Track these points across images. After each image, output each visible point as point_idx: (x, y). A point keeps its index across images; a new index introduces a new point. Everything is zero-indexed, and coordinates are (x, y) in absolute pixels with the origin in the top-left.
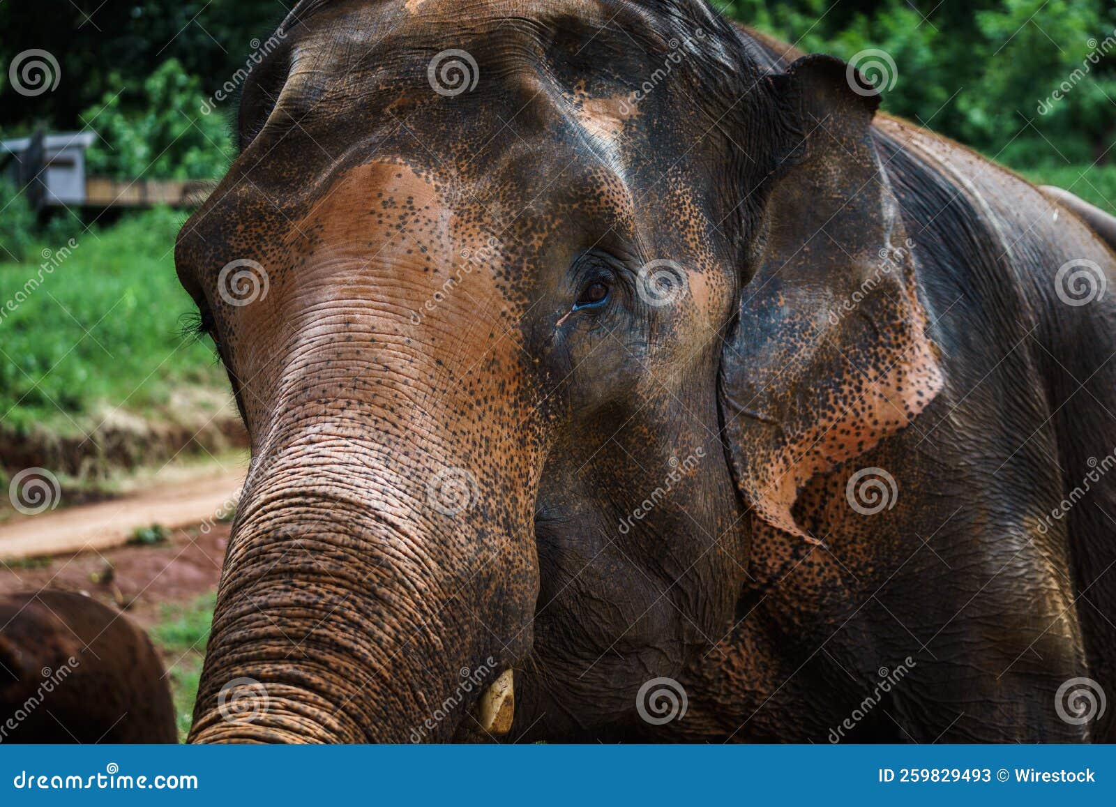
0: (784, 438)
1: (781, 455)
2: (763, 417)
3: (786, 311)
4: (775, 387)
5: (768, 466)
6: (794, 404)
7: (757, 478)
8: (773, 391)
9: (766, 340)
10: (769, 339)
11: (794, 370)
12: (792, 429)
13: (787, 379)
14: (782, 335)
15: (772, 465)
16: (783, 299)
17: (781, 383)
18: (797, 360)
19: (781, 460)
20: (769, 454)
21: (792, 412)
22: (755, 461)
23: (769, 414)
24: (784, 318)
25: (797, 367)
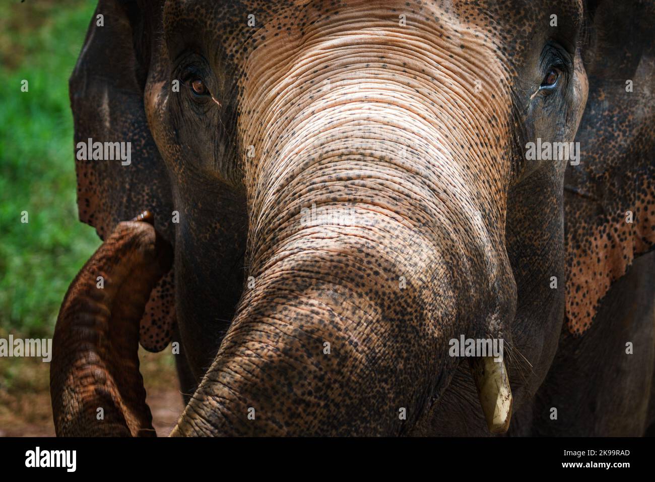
0: (605, 216)
1: (604, 231)
2: (583, 193)
3: (606, 104)
4: (593, 168)
5: (592, 239)
6: (613, 185)
7: (578, 247)
8: (591, 171)
9: (586, 128)
10: (589, 128)
11: (611, 155)
12: (613, 209)
13: (605, 162)
14: (601, 125)
15: (596, 239)
16: (603, 95)
17: (599, 165)
18: (614, 147)
19: (605, 236)
20: (591, 228)
21: (611, 192)
22: (576, 231)
23: (588, 191)
24: (604, 111)
25: (614, 152)
